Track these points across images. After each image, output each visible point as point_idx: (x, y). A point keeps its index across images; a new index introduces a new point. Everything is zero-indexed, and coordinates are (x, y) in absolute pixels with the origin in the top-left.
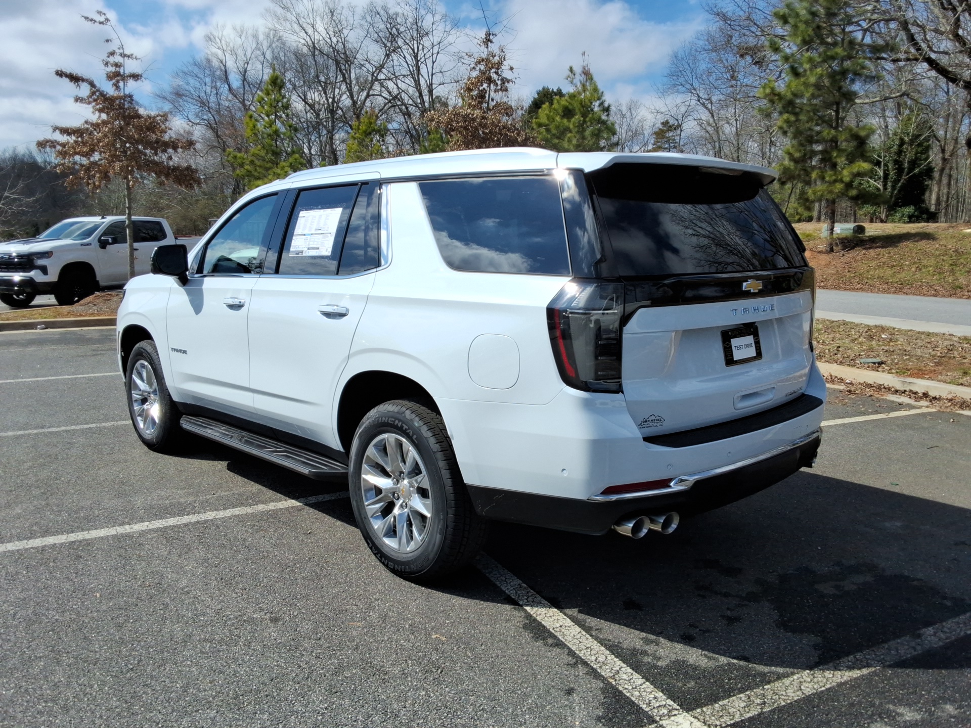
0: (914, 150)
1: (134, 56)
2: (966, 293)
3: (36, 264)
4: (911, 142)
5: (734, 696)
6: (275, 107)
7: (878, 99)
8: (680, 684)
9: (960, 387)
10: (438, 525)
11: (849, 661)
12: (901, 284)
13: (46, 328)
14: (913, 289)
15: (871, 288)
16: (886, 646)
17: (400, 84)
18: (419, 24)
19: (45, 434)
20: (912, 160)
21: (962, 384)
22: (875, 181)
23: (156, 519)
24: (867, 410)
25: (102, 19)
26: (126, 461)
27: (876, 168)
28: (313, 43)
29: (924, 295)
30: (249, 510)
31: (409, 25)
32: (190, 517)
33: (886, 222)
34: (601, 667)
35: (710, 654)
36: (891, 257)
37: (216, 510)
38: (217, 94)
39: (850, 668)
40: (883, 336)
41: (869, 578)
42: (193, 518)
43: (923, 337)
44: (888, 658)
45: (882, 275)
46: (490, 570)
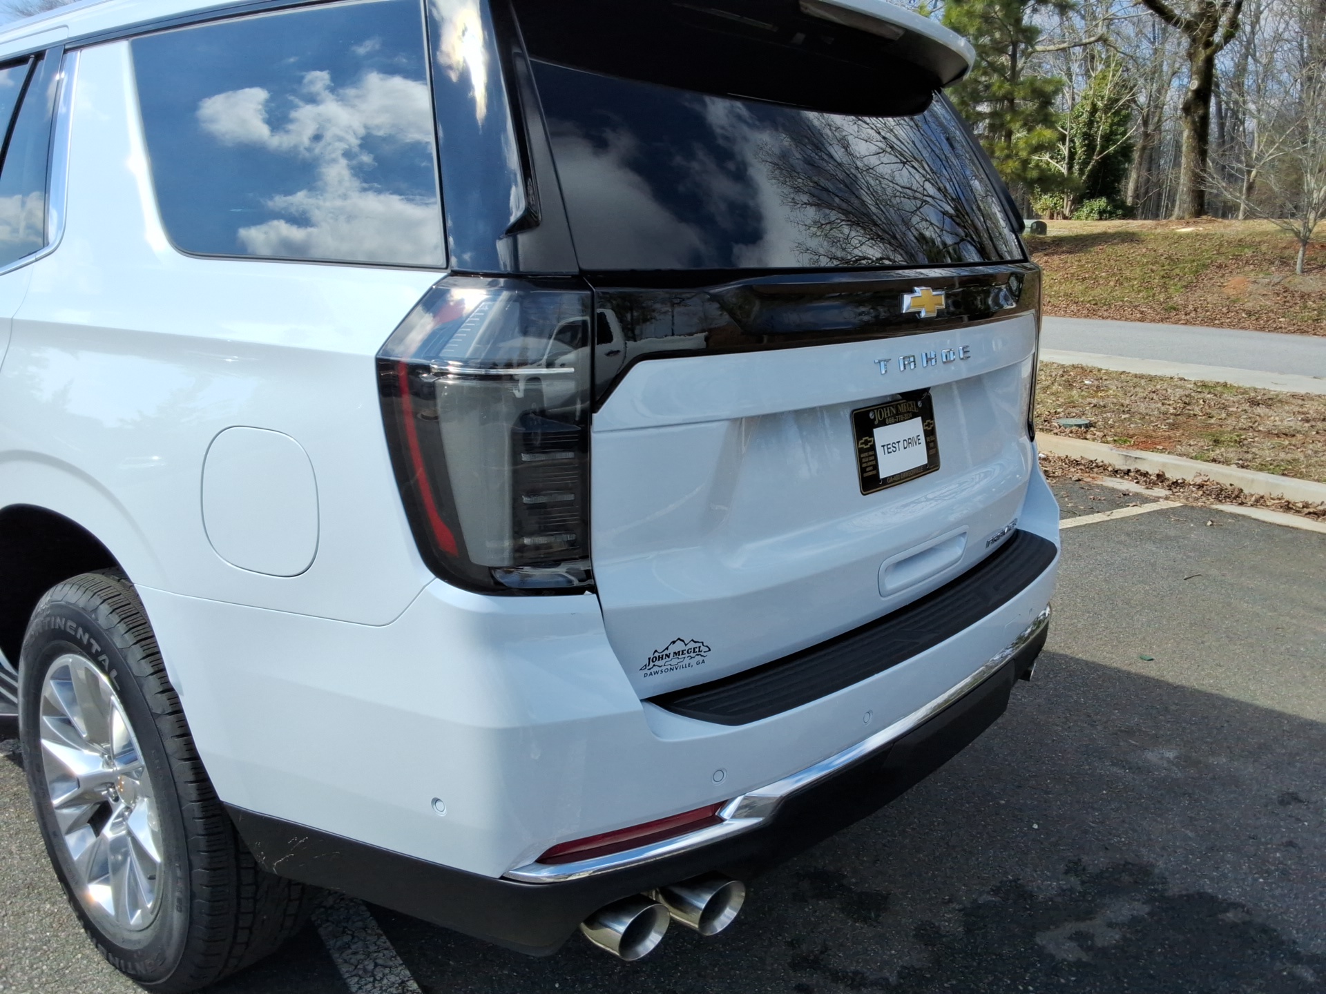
0: (1109, 121)
2: (1183, 317)
4: (1107, 109)
9: (1213, 464)
12: (1096, 304)
14: (1111, 311)
20: (1106, 134)
21: (1214, 461)
22: (1057, 163)
24: (1077, 507)
27: (1060, 144)
29: (1127, 319)
33: (1070, 219)
36: (1082, 266)
40: (1087, 382)
41: (1140, 908)
43: (1143, 382)
45: (1070, 291)
46: (347, 938)
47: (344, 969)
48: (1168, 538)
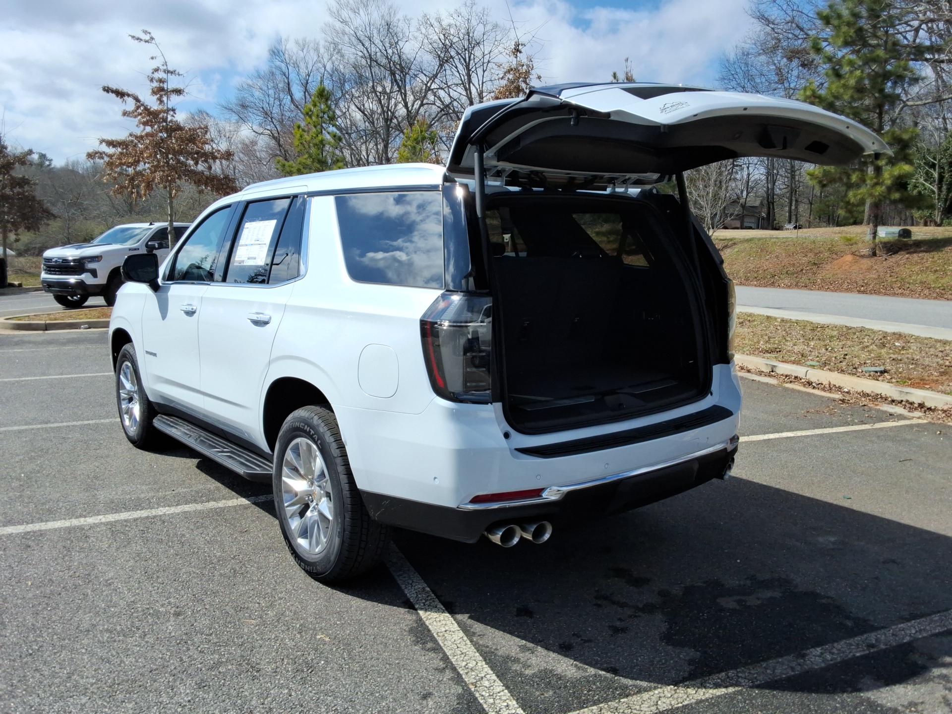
1: (176, 72)
3: (86, 268)
5: (586, 707)
6: (321, 118)
7: (930, 101)
8: (538, 693)
10: (337, 528)
11: (719, 678)
12: (944, 289)
13: (89, 328)
15: (912, 294)
16: (764, 665)
17: (452, 93)
18: (471, 35)
19: (46, 430)
22: (930, 184)
23: (112, 513)
24: (853, 421)
25: (147, 37)
26: (107, 456)
27: (932, 171)
28: (370, 55)
30: (199, 507)
31: (461, 36)
32: (143, 512)
33: (940, 225)
34: (467, 673)
35: (580, 665)
36: (935, 261)
37: (169, 506)
38: (280, 105)
39: (717, 686)
40: (897, 344)
41: (777, 594)
42: (144, 513)
43: (938, 345)
44: (761, 678)
45: (925, 280)
46: (401, 573)
47: (399, 582)
48: (905, 440)
